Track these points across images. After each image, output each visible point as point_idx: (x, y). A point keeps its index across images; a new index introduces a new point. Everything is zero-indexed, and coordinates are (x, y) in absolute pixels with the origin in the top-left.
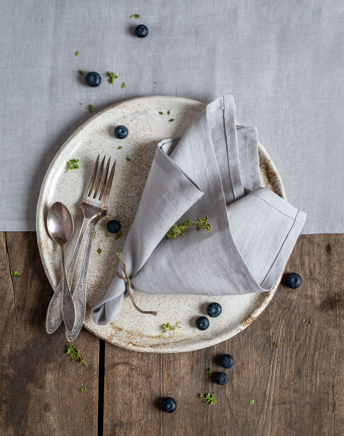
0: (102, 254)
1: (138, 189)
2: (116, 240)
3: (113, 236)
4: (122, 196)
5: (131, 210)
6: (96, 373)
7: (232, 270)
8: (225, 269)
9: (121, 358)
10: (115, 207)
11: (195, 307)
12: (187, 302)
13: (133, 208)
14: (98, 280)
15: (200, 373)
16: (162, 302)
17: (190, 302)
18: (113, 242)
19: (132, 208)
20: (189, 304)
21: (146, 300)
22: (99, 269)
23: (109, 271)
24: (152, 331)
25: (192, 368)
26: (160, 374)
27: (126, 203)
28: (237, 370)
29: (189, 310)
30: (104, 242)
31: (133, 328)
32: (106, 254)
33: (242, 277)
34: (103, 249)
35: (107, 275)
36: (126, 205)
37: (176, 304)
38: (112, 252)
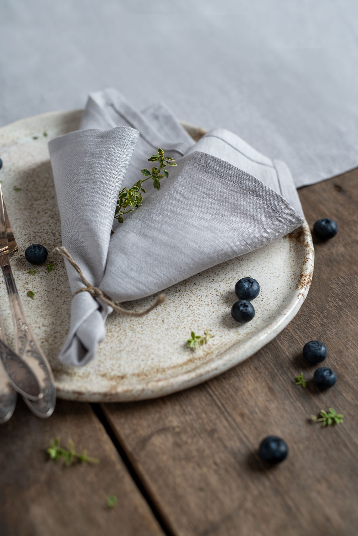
0: (36, 296)
1: (49, 212)
2: (49, 274)
3: (42, 271)
4: (31, 226)
5: (51, 234)
6: (119, 467)
7: (235, 194)
8: (226, 201)
9: (149, 426)
10: (27, 240)
11: (218, 303)
12: (202, 302)
13: (54, 232)
14: (48, 329)
15: (288, 390)
16: (166, 317)
17: (207, 301)
18: (45, 277)
19: (52, 232)
20: (207, 303)
21: (139, 324)
22: (42, 316)
23: (59, 312)
24: (174, 358)
25: (271, 390)
26: (227, 420)
27: (41, 231)
28: (337, 363)
29: (212, 310)
30: (32, 282)
31: (142, 366)
32: (42, 294)
33: (255, 199)
34: (35, 291)
35: (59, 317)
36: (41, 232)
37: (187, 311)
38: (51, 289)
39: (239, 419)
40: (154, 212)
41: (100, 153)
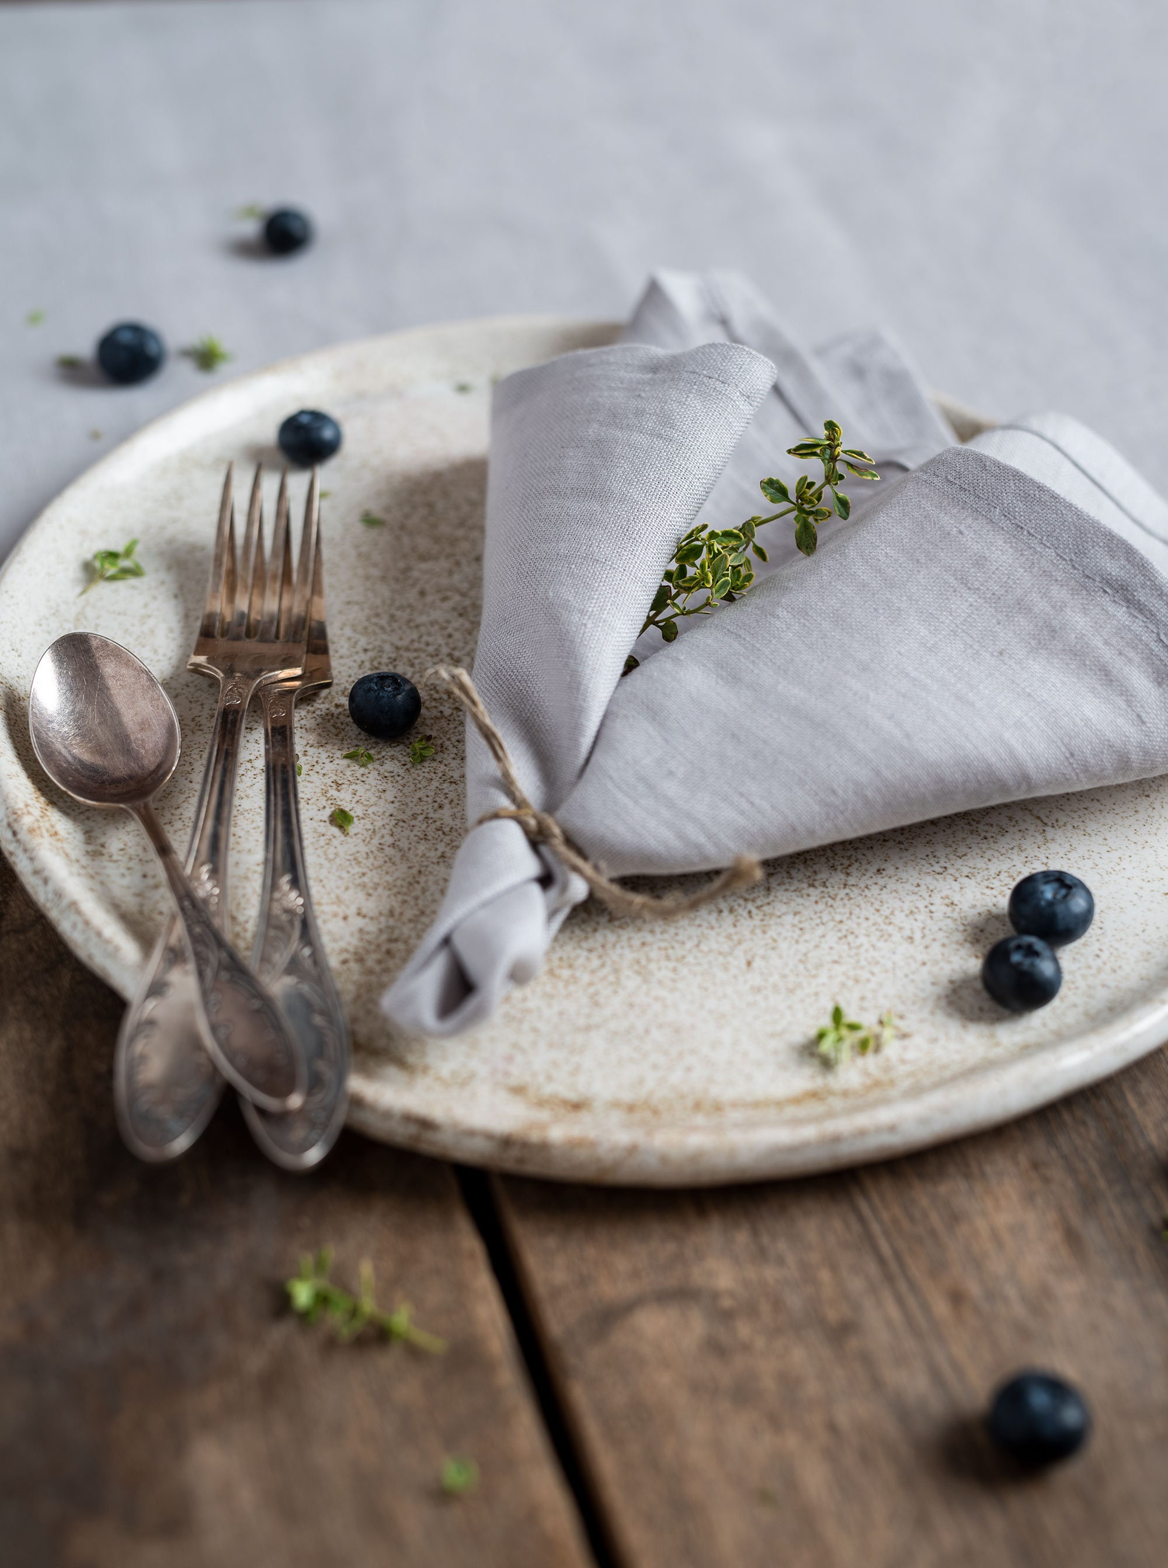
0: (356, 827)
1: (457, 598)
2: (412, 770)
3: (393, 758)
4: (388, 629)
6: (509, 1378)
7: (1055, 590)
8: (1022, 606)
9: (635, 1274)
11: (946, 941)
12: (892, 926)
14: (372, 928)
15: (1133, 1251)
16: (761, 952)
17: (908, 927)
18: (398, 778)
20: (908, 933)
21: (668, 958)
22: (363, 886)
23: (418, 882)
24: (761, 1079)
27: (416, 645)
29: (921, 957)
30: (354, 786)
31: (650, 1085)
32: (378, 824)
33: (1121, 613)
34: (357, 811)
35: (417, 898)
36: (416, 650)
37: (834, 945)
38: (410, 813)
39: (941, 1308)
40: (779, 611)
41: (639, 413)
